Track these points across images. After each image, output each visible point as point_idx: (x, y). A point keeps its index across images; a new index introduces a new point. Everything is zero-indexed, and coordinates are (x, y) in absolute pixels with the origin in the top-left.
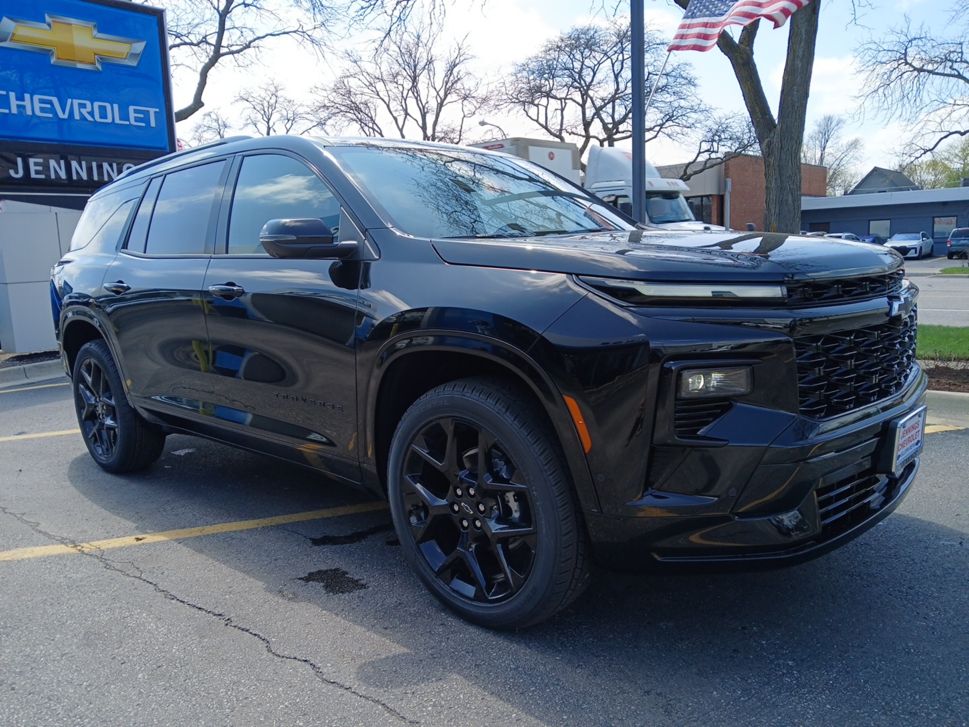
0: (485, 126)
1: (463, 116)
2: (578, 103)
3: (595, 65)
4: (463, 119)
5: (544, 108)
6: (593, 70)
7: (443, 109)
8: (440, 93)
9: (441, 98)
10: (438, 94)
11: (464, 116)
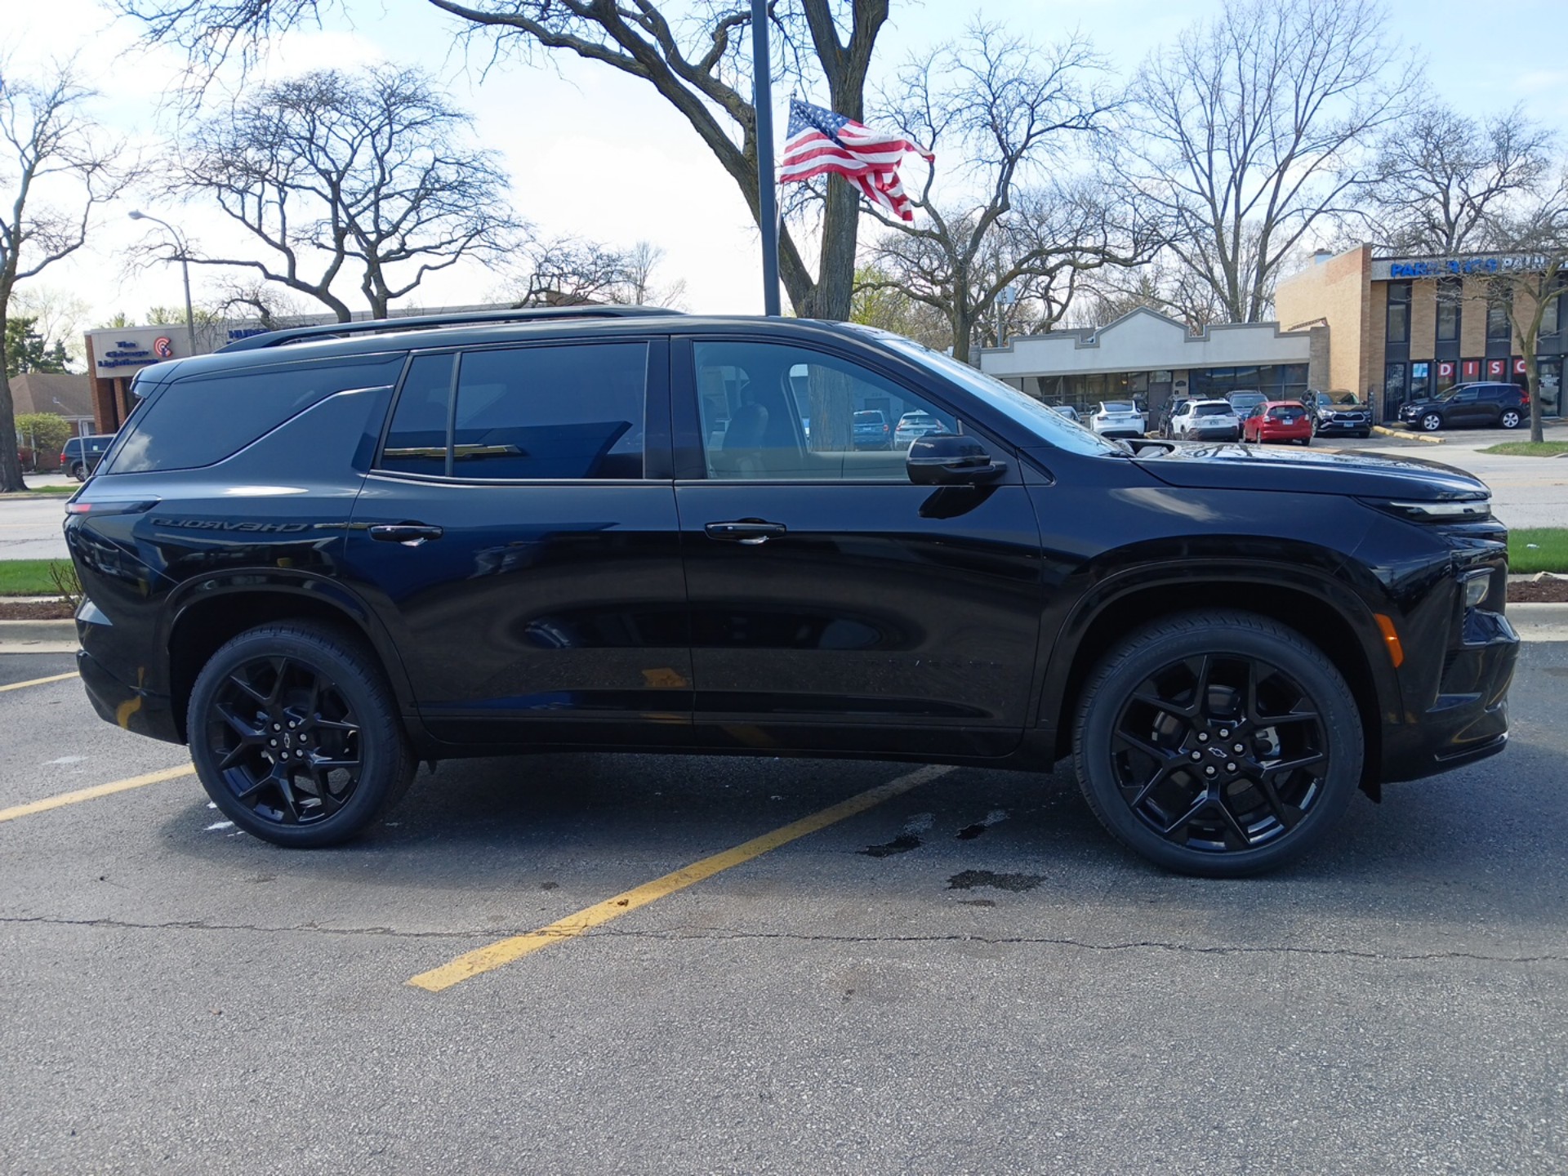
0: (141, 220)
1: (89, 198)
2: (325, 197)
3: (354, 138)
4: (89, 204)
5: (256, 199)
6: (351, 146)
7: (33, 181)
8: (26, 153)
9: (30, 162)
10: (23, 154)
11: (92, 200)
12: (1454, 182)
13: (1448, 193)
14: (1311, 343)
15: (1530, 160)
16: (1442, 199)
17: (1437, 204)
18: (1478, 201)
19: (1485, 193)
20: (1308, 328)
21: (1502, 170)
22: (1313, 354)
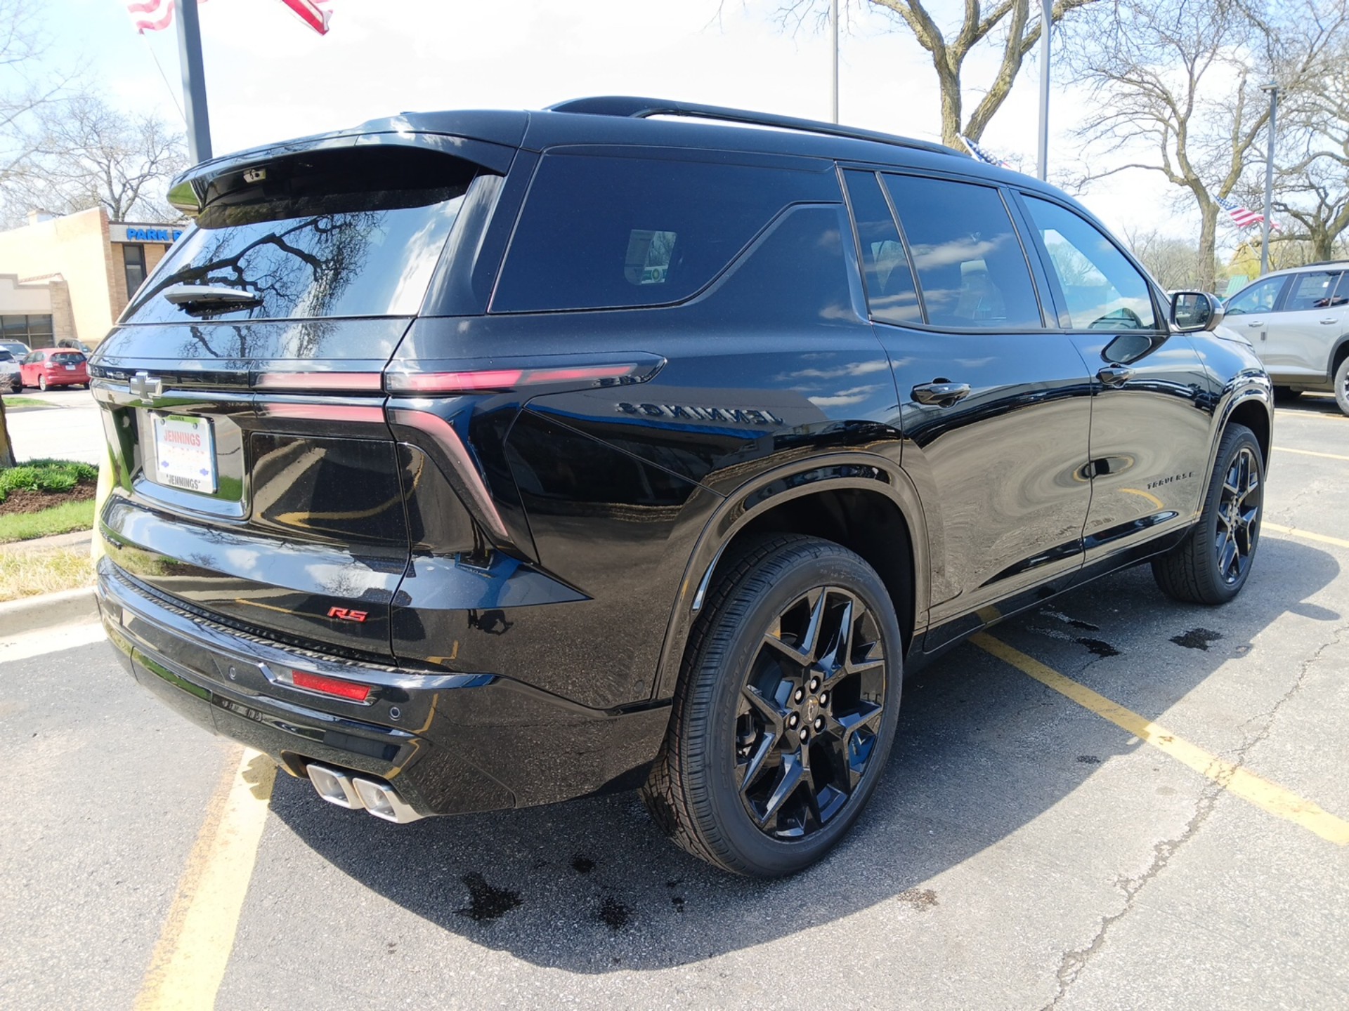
12: (112, 165)
13: (109, 173)
14: (51, 296)
15: (174, 155)
16: (105, 178)
17: (102, 182)
18: (134, 183)
19: (138, 178)
20: (46, 282)
21: (152, 159)
22: (55, 306)
